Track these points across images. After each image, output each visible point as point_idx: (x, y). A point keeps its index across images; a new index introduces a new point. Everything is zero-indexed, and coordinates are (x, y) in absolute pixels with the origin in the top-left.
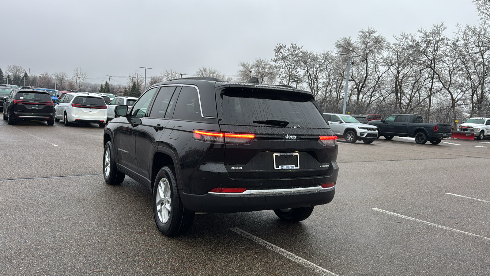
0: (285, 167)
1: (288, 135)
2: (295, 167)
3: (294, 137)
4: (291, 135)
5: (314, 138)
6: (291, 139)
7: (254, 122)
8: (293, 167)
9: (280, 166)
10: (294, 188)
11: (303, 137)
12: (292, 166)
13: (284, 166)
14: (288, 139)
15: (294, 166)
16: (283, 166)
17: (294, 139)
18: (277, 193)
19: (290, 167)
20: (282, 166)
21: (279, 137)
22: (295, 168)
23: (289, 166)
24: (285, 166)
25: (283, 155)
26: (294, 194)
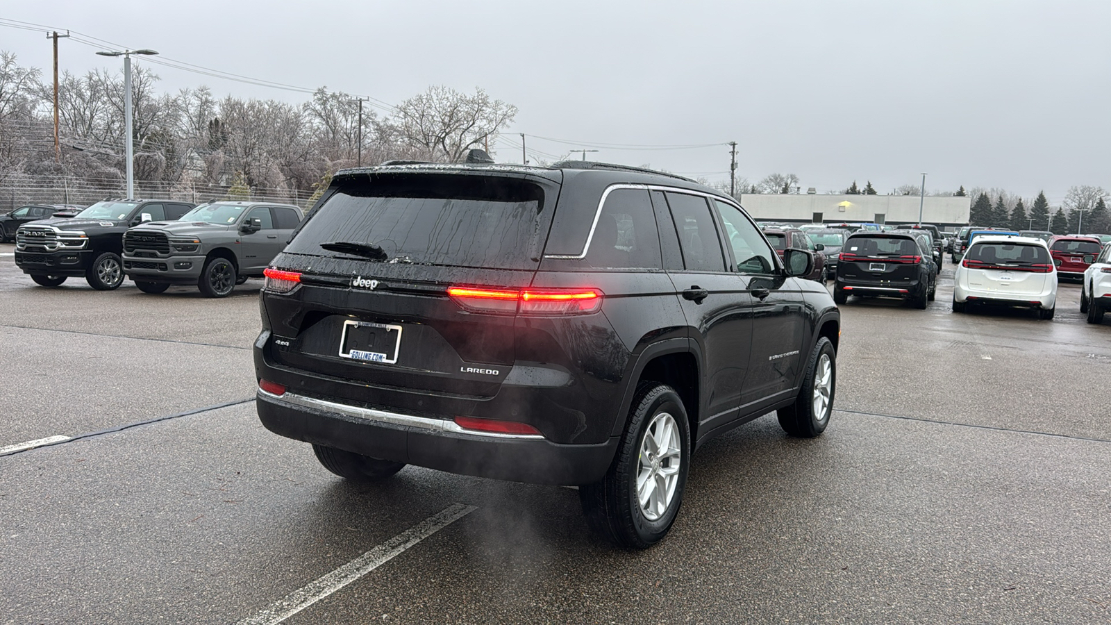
0: (362, 354)
1: (359, 278)
2: (387, 359)
3: (373, 284)
4: (366, 278)
5: (426, 289)
6: (364, 288)
7: (325, 247)
8: (381, 357)
9: (352, 351)
10: (370, 409)
11: (395, 285)
12: (379, 354)
13: (361, 352)
14: (358, 287)
15: (385, 355)
16: (359, 351)
17: (372, 288)
18: (329, 410)
19: (373, 356)
20: (356, 351)
21: (339, 280)
22: (384, 360)
23: (373, 353)
24: (364, 352)
25: (365, 327)
26: (366, 423)
